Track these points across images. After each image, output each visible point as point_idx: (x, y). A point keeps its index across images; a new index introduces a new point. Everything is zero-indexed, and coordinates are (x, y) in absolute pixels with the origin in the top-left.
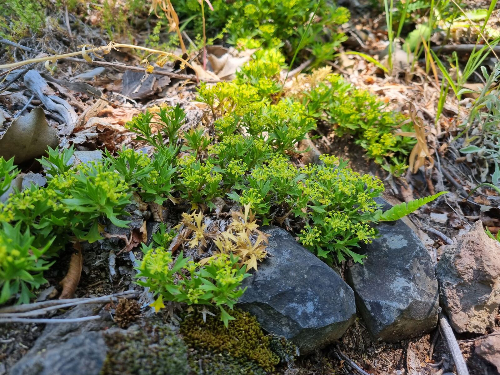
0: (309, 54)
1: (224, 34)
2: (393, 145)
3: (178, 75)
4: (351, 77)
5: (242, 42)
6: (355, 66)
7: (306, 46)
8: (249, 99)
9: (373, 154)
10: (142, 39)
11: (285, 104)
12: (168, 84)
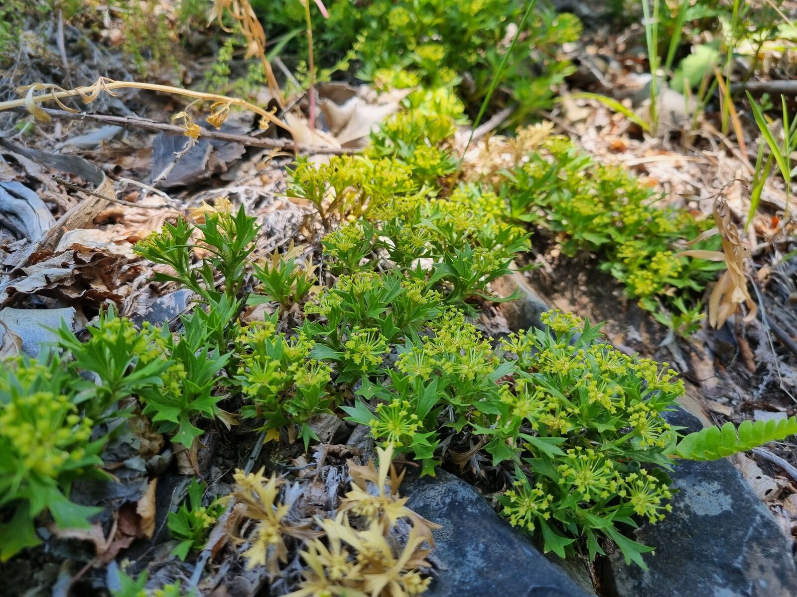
0: (507, 98)
1: (351, 62)
2: (676, 275)
3: (257, 141)
4: (583, 139)
5: (385, 76)
6: (589, 120)
7: (501, 83)
8: (395, 189)
9: (638, 292)
10: (201, 71)
11: (465, 195)
12: (239, 157)
